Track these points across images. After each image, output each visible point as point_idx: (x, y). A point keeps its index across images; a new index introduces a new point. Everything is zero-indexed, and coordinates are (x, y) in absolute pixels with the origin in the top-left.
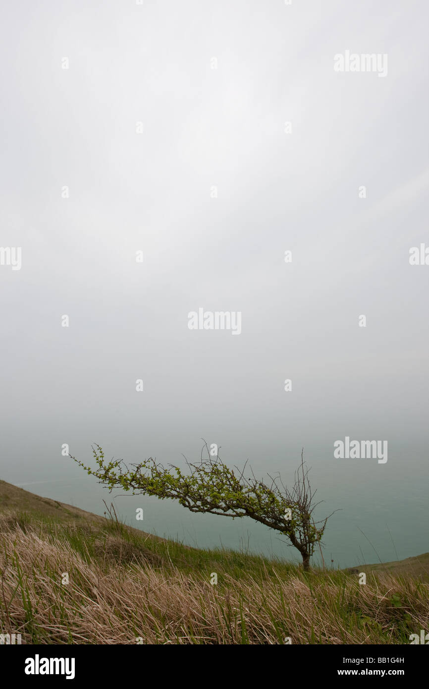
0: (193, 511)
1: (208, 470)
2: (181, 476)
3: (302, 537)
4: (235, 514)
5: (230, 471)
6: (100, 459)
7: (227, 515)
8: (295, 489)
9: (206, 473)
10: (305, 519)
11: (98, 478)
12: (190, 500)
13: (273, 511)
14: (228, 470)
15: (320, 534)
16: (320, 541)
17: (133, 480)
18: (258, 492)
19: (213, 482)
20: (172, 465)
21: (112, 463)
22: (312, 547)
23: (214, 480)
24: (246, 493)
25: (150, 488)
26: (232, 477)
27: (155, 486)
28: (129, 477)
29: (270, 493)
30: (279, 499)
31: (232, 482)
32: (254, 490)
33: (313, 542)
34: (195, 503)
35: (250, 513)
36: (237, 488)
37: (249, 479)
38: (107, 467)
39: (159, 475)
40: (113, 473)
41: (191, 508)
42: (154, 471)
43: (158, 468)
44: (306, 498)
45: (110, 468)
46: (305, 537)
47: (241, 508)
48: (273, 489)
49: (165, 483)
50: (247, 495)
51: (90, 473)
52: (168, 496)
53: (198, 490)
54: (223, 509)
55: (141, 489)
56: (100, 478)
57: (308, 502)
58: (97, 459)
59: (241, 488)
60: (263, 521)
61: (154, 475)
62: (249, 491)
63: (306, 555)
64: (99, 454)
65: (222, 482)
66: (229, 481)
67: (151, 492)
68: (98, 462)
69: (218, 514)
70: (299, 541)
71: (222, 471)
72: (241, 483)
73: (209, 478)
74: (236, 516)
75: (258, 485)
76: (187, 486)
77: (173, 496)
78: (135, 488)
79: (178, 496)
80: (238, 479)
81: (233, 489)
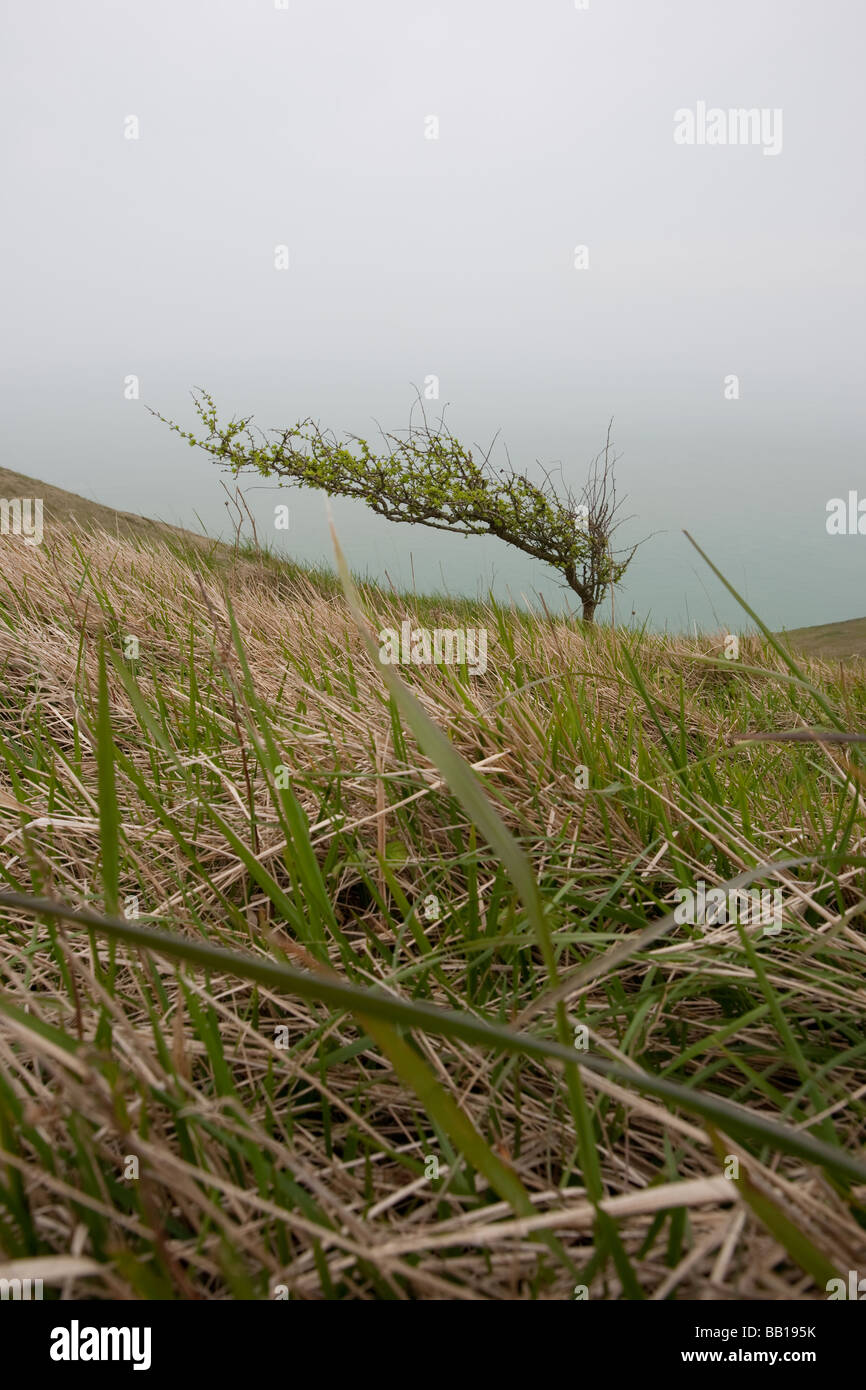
0: (392, 519)
1: (423, 447)
2: (368, 455)
3: (588, 575)
4: (469, 529)
5: (465, 451)
6: (210, 417)
7: (455, 530)
8: (588, 492)
9: (417, 454)
10: (598, 545)
11: (210, 453)
12: (387, 501)
13: (540, 528)
14: (460, 448)
15: (620, 571)
16: (619, 581)
17: (277, 459)
18: (516, 493)
19: (431, 472)
20: (351, 436)
21: (235, 423)
22: (603, 591)
23: (434, 467)
24: (493, 492)
25: (311, 472)
26: (469, 464)
27: (319, 473)
28: (271, 456)
29: (537, 495)
30: (554, 508)
31: (467, 473)
32: (508, 490)
33: (604, 584)
34: (397, 507)
35: (498, 530)
36: (477, 482)
37: (502, 471)
38: (225, 434)
39: (326, 452)
40: (237, 446)
41: (389, 515)
42: (318, 445)
43: (323, 440)
44: (603, 510)
45: (230, 435)
46: (592, 574)
47: (482, 519)
48: (544, 491)
49: (338, 468)
50: (494, 496)
51: (193, 443)
52: (345, 492)
53: (402, 483)
54: (448, 519)
55: (294, 477)
56: (213, 452)
57: (607, 517)
58: (205, 418)
59: (484, 483)
60: (521, 545)
61: (318, 452)
62: (498, 490)
63: (589, 605)
64: (207, 409)
65: (449, 469)
66: (462, 471)
67: (314, 481)
68: (206, 423)
69: (439, 527)
70: (581, 580)
71: (449, 450)
72: (484, 475)
73: (424, 464)
74: (470, 532)
75: (516, 480)
76: (382, 475)
77: (356, 492)
78: (281, 473)
79: (362, 493)
80: (478, 468)
81: (469, 486)
